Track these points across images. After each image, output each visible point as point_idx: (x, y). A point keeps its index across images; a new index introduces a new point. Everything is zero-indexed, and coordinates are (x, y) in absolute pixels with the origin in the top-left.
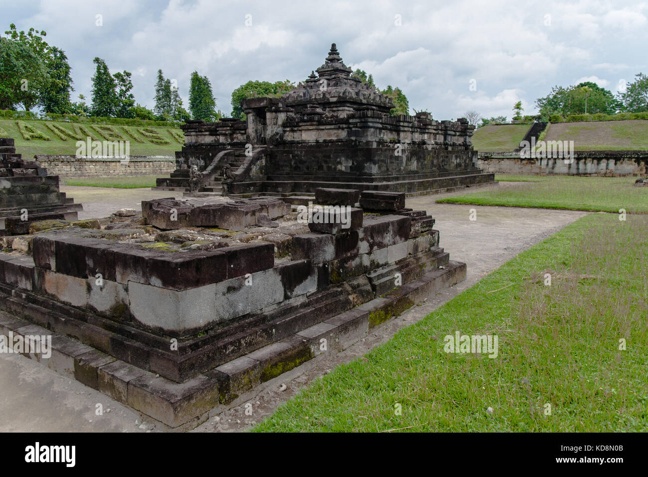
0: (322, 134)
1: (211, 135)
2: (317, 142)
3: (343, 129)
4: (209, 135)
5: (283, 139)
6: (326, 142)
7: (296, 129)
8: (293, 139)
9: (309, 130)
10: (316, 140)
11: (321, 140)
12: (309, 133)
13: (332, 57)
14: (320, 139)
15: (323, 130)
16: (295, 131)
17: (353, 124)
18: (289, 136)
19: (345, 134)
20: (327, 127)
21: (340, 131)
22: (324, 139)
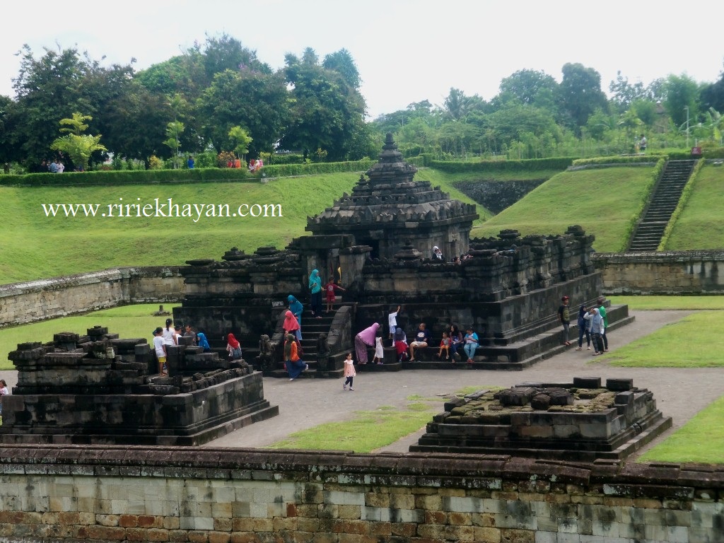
0: (424, 284)
2: (419, 293)
3: (454, 277)
5: (363, 289)
6: (431, 294)
7: (383, 276)
9: (405, 278)
10: (417, 291)
11: (424, 292)
12: (406, 283)
13: (387, 153)
14: (421, 290)
15: (425, 278)
16: (383, 278)
17: (470, 272)
18: (372, 285)
19: (459, 284)
20: (433, 275)
21: (450, 280)
22: (427, 289)
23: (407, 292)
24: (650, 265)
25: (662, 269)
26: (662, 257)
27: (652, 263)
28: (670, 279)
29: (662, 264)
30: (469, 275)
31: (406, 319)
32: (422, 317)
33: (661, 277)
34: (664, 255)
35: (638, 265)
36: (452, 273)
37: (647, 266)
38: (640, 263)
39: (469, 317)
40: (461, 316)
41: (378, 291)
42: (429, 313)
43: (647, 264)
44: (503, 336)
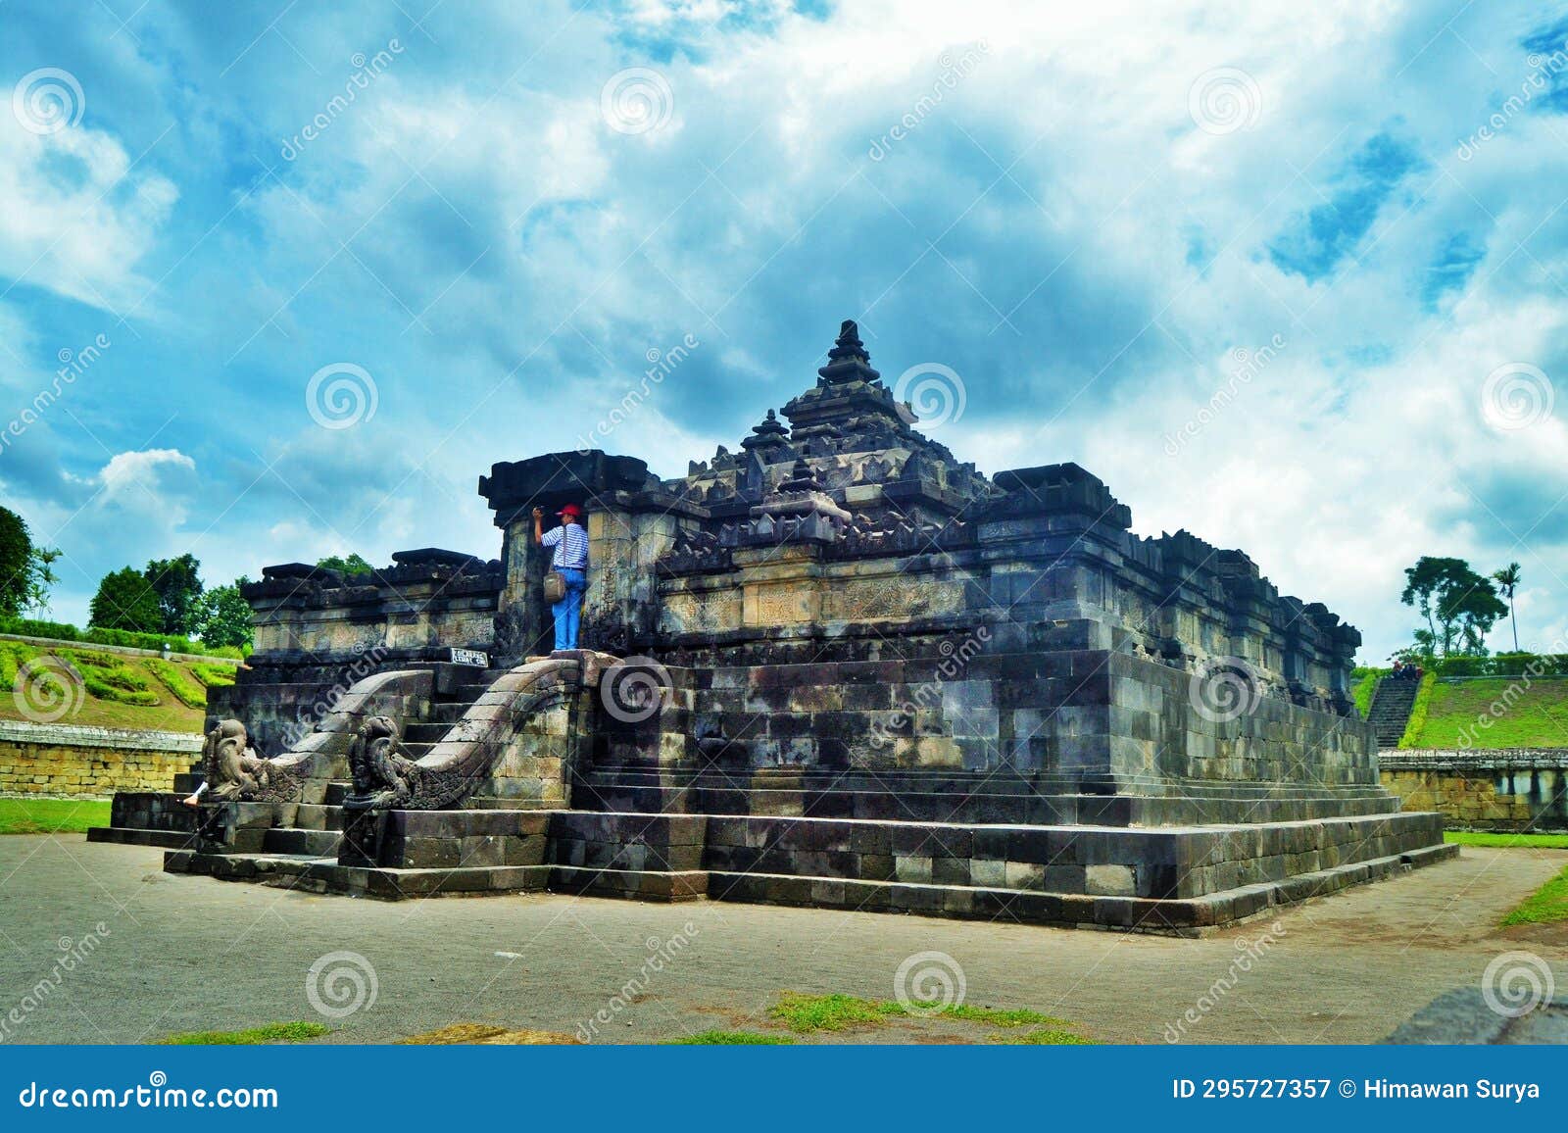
0: (837, 603)
1: (355, 620)
2: (817, 635)
3: (941, 572)
4: (348, 619)
5: (654, 630)
6: (858, 637)
7: (716, 581)
8: (700, 629)
9: (777, 582)
10: (813, 626)
11: (834, 629)
12: (779, 597)
13: (842, 363)
14: (828, 624)
15: (843, 580)
16: (713, 589)
17: (996, 545)
18: (682, 615)
19: (957, 596)
20: (866, 568)
21: (927, 583)
22: (847, 622)
23: (779, 629)
24: (1424, 775)
25: (1449, 783)
26: (1451, 759)
27: (1428, 771)
28: (1467, 804)
29: (1449, 773)
30: (993, 555)
31: (763, 718)
32: (814, 710)
33: (1446, 799)
34: (1454, 755)
35: (1399, 775)
36: (935, 559)
37: (1419, 777)
38: (1404, 771)
39: (983, 711)
40: (952, 708)
41: (696, 635)
42: (836, 696)
43: (1419, 771)
44: (1112, 790)
